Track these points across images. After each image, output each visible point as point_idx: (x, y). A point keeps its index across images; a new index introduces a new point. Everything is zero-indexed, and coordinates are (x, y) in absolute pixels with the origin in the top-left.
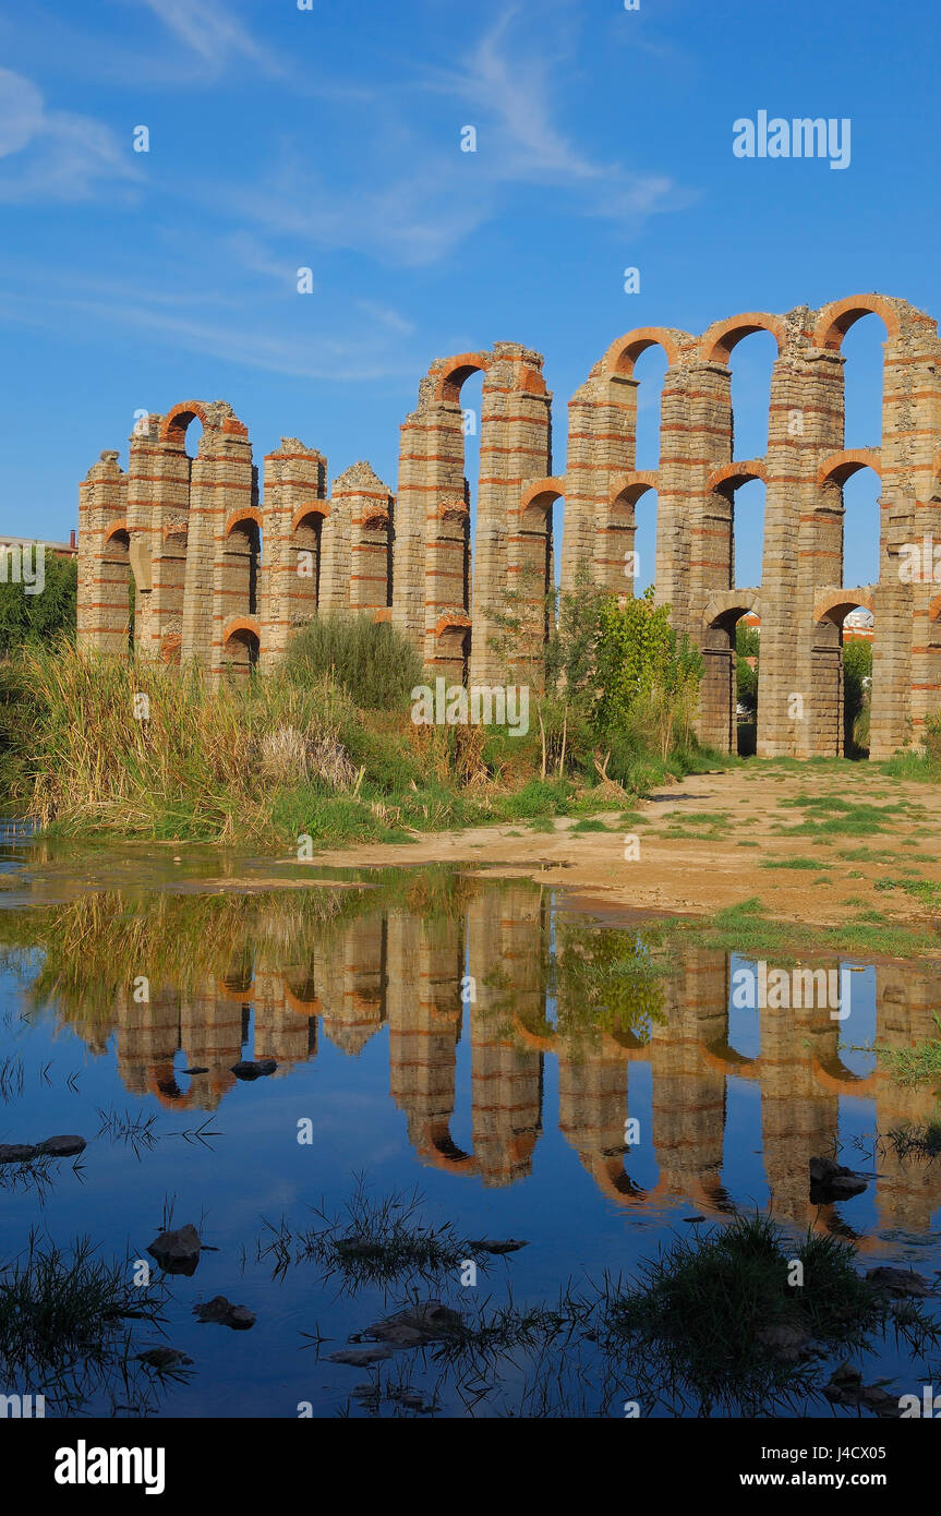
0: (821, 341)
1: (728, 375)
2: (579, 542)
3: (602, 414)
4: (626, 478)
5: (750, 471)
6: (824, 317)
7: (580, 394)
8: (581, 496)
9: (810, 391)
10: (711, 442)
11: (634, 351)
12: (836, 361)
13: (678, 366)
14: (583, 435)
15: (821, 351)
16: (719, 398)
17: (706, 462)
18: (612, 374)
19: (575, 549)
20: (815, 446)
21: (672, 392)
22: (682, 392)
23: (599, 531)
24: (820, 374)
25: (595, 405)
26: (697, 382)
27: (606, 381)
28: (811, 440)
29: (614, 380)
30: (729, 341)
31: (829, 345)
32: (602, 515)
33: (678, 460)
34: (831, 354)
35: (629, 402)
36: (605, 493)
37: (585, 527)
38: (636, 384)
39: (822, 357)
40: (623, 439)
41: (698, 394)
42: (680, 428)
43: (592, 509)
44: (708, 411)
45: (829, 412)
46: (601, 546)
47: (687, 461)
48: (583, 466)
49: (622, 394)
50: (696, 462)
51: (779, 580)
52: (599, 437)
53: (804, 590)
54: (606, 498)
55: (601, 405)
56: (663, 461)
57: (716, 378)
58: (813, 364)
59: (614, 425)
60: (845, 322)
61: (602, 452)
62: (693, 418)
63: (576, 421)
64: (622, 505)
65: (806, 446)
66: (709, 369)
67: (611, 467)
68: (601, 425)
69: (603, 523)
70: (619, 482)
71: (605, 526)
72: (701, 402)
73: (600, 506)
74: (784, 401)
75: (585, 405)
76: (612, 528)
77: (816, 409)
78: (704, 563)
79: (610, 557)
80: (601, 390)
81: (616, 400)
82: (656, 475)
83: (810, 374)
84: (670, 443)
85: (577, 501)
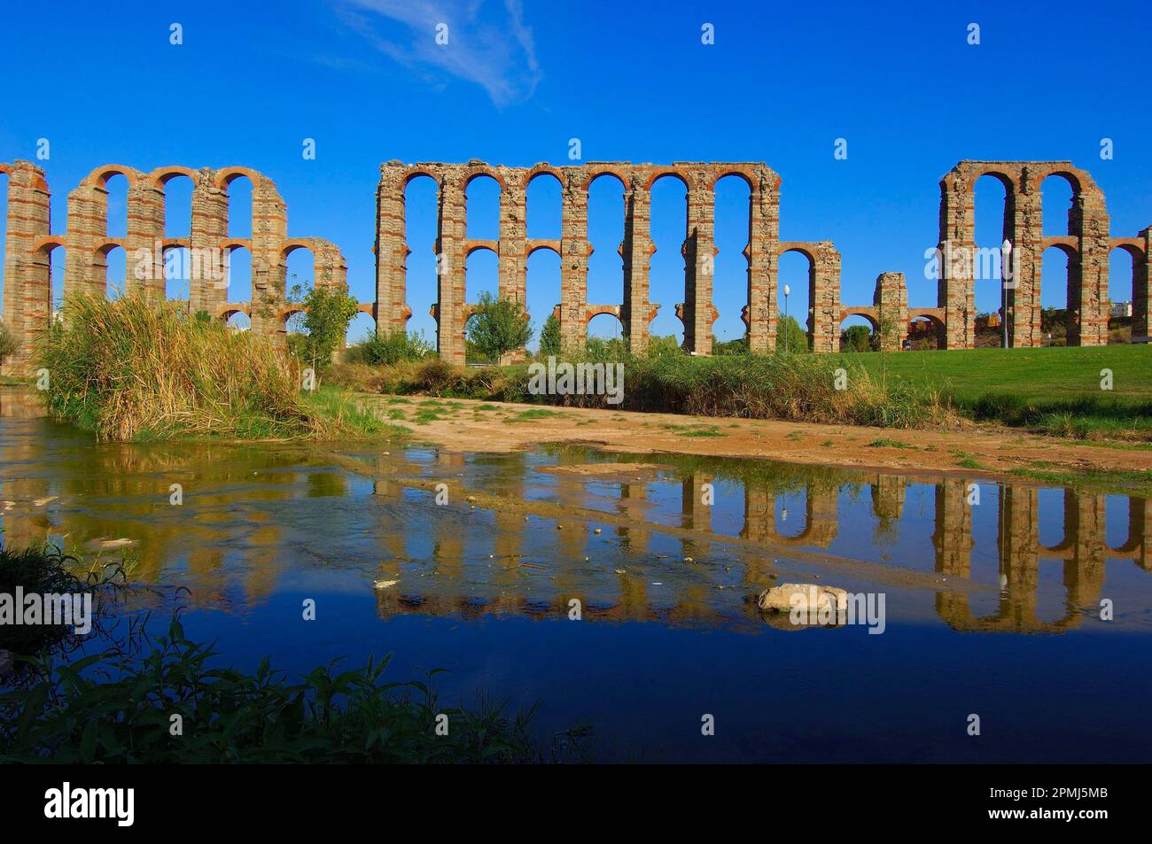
0: (218, 185)
1: (164, 195)
2: (76, 271)
3: (89, 205)
4: (104, 240)
5: (178, 243)
6: (220, 174)
7: (74, 193)
8: (77, 247)
9: (213, 208)
10: (156, 227)
11: (107, 176)
12: (225, 196)
13: (136, 187)
14: (77, 215)
15: (217, 190)
16: (160, 206)
17: (153, 236)
18: (95, 186)
19: (73, 274)
20: (216, 235)
21: (134, 199)
22: (140, 200)
23: (87, 266)
24: (218, 201)
25: (83, 201)
26: (147, 196)
27: (91, 189)
28: (215, 232)
29: (96, 189)
30: (165, 179)
31: (222, 188)
32: (89, 258)
33: (138, 234)
34: (223, 192)
35: (103, 201)
36: (90, 246)
37: (80, 264)
38: (107, 193)
39: (219, 193)
40: (100, 220)
41: (148, 202)
42: (139, 218)
43: (83, 254)
44: (154, 212)
45: (222, 219)
46: (88, 274)
47: (143, 235)
48: (78, 231)
49: (100, 197)
50: (148, 236)
51: (200, 297)
52: (87, 217)
53: (211, 303)
54: (91, 249)
55: (88, 201)
56: (129, 233)
57: (158, 196)
58: (214, 196)
59: (95, 212)
60: (230, 178)
61: (88, 225)
62: (145, 214)
63: (73, 207)
64: (101, 254)
65: (212, 234)
66: (155, 191)
67: (94, 234)
68: (88, 210)
69: (90, 262)
70: (99, 241)
71: (91, 264)
72: (151, 207)
73: (87, 253)
74: (200, 211)
75: (79, 199)
76: (95, 265)
77: (217, 217)
78: (153, 286)
79: (94, 280)
80: (88, 193)
81: (96, 200)
82: (123, 240)
83: (213, 200)
84: (133, 225)
85: (74, 249)
